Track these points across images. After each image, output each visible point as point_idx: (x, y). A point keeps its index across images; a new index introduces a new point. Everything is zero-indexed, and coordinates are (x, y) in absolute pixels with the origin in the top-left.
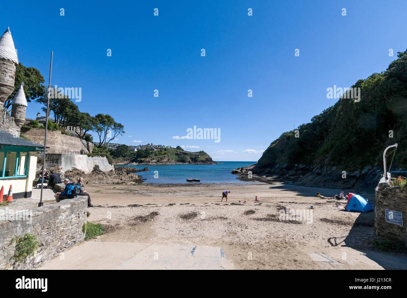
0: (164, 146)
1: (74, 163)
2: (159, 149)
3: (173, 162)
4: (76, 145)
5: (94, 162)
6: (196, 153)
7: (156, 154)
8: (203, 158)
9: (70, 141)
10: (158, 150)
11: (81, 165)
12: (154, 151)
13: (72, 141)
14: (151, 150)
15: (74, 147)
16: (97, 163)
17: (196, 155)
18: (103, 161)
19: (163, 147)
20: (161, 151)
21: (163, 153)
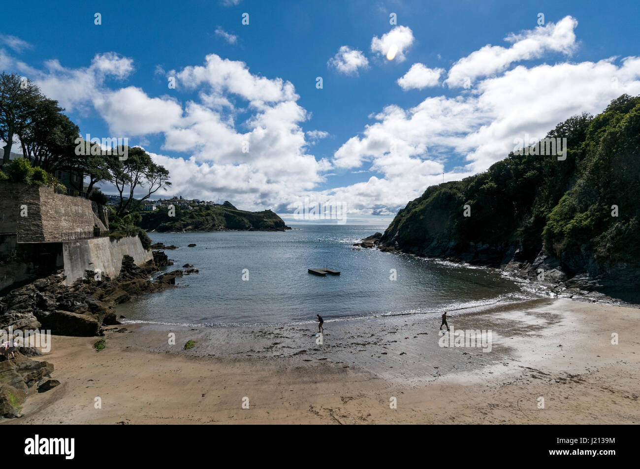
0: (204, 202)
1: (89, 260)
2: (196, 206)
3: (221, 228)
4: (86, 215)
5: (122, 250)
6: (259, 213)
7: (193, 215)
8: (270, 221)
9: (74, 208)
10: (195, 208)
11: (102, 262)
12: (188, 211)
13: (77, 208)
14: (182, 209)
15: (82, 222)
16: (127, 250)
17: (260, 217)
18: (135, 244)
19: (201, 202)
20: (200, 209)
21: (204, 213)
